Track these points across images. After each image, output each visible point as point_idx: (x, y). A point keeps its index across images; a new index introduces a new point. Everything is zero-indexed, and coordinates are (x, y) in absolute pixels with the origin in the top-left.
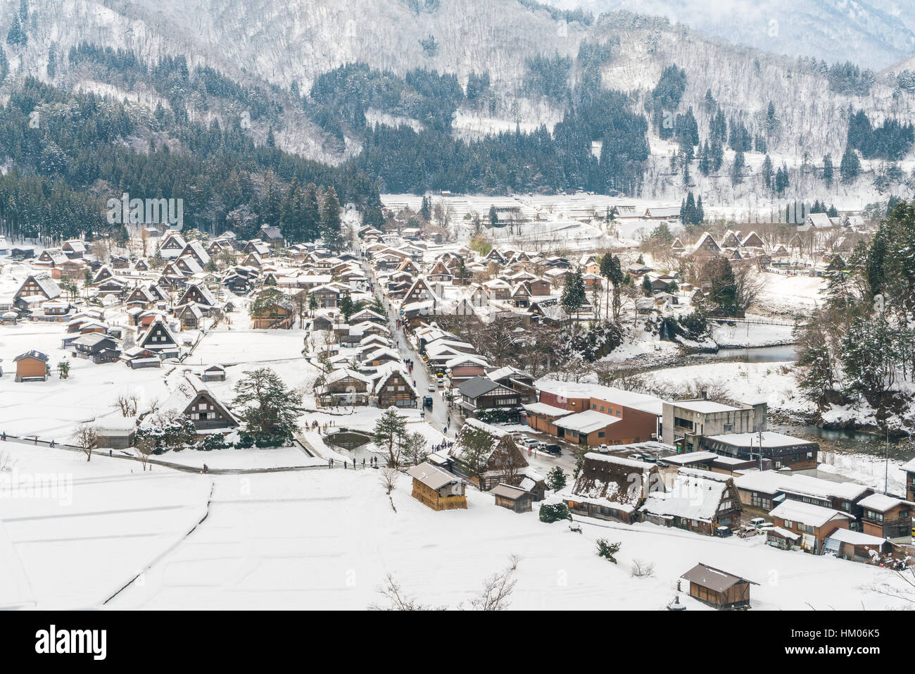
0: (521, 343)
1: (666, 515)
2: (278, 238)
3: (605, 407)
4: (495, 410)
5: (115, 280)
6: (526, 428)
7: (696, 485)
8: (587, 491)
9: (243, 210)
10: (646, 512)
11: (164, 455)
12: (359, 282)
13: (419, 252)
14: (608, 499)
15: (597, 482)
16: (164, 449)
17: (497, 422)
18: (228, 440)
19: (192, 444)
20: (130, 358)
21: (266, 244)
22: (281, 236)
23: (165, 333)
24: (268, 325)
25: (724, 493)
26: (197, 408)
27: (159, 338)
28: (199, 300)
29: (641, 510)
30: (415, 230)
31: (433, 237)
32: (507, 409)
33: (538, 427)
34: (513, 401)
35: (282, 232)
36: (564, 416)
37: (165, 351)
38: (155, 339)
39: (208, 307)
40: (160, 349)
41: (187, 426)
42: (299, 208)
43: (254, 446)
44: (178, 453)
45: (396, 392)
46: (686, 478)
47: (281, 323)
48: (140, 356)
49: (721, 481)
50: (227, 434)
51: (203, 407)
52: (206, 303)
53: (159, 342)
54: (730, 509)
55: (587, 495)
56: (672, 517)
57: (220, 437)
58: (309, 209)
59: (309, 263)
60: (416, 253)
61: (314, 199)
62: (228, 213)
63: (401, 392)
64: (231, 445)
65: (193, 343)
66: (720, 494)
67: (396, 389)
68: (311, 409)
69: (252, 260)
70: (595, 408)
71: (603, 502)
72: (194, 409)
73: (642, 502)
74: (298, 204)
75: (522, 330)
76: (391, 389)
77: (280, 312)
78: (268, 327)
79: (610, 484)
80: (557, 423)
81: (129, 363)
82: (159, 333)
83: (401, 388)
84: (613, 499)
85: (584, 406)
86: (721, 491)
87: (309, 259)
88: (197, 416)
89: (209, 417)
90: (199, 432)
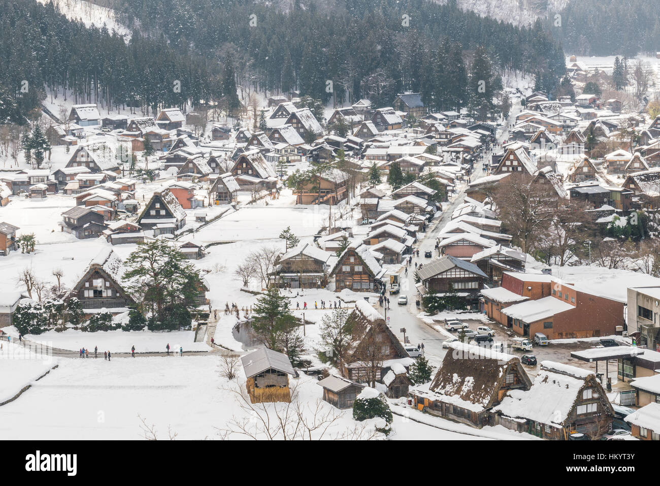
0: (607, 224)
1: (518, 418)
2: (417, 107)
3: (565, 294)
4: (448, 294)
5: (184, 151)
6: (482, 317)
7: (554, 382)
8: (444, 387)
9: (380, 75)
10: (500, 413)
11: (43, 334)
12: (454, 154)
13: (572, 120)
14: (462, 397)
15: (456, 377)
16: (42, 328)
17: (451, 310)
18: (116, 320)
19: (77, 323)
20: (111, 232)
21: (399, 113)
22: (422, 104)
23: (163, 206)
24: (311, 199)
25: (581, 392)
26: (91, 285)
27: (158, 212)
28: (250, 172)
29: (493, 411)
30: (589, 96)
31: (610, 104)
32: (465, 294)
33: (494, 316)
34: (473, 285)
35: (423, 100)
36: (516, 302)
37: (159, 226)
38: (153, 213)
39: (257, 180)
40: (155, 224)
41: (72, 303)
42: (442, 71)
43: (146, 328)
44: (60, 334)
45: (352, 273)
46: (544, 374)
47: (325, 198)
48: (121, 230)
49: (580, 378)
50: (116, 314)
51: (98, 283)
52: (257, 175)
53: (158, 216)
54: (595, 413)
55: (443, 392)
56: (525, 420)
57: (107, 317)
58: (453, 72)
59: (432, 134)
60: (568, 122)
61: (460, 61)
62: (363, 77)
63: (359, 273)
64: (119, 326)
65: (208, 219)
66: (576, 394)
67: (352, 269)
68: (255, 290)
69: (365, 130)
70: (555, 295)
71: (456, 401)
72: (87, 285)
73: (497, 402)
74: (440, 66)
75: (611, 208)
76: (346, 269)
77: (324, 185)
78: (311, 203)
79: (467, 379)
80: (504, 311)
81: (109, 238)
82: (158, 206)
83: (358, 268)
84: (466, 398)
85: (544, 291)
86: (577, 390)
87: (433, 129)
88: (89, 294)
89: (104, 295)
90: (86, 311)
